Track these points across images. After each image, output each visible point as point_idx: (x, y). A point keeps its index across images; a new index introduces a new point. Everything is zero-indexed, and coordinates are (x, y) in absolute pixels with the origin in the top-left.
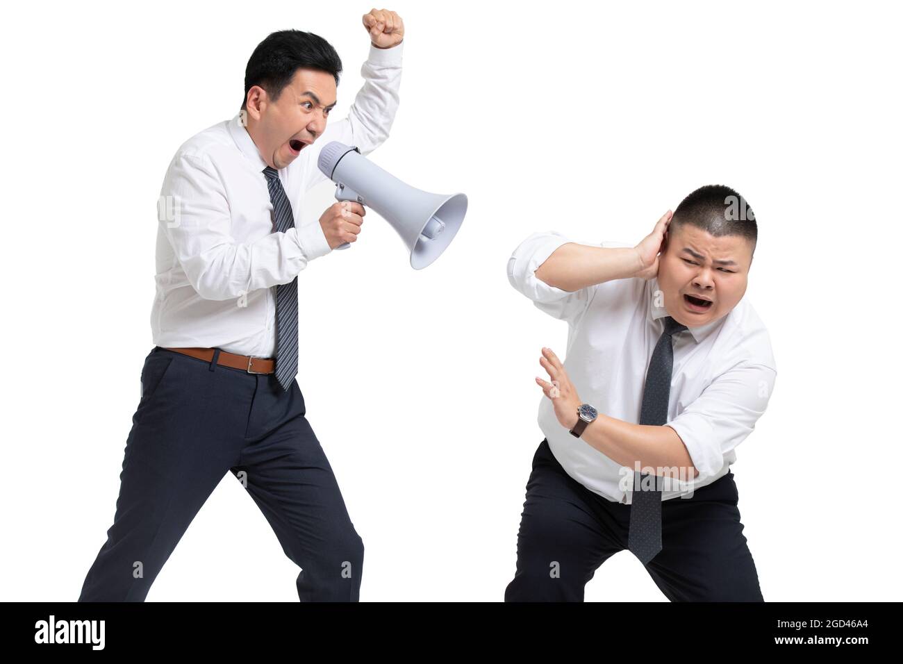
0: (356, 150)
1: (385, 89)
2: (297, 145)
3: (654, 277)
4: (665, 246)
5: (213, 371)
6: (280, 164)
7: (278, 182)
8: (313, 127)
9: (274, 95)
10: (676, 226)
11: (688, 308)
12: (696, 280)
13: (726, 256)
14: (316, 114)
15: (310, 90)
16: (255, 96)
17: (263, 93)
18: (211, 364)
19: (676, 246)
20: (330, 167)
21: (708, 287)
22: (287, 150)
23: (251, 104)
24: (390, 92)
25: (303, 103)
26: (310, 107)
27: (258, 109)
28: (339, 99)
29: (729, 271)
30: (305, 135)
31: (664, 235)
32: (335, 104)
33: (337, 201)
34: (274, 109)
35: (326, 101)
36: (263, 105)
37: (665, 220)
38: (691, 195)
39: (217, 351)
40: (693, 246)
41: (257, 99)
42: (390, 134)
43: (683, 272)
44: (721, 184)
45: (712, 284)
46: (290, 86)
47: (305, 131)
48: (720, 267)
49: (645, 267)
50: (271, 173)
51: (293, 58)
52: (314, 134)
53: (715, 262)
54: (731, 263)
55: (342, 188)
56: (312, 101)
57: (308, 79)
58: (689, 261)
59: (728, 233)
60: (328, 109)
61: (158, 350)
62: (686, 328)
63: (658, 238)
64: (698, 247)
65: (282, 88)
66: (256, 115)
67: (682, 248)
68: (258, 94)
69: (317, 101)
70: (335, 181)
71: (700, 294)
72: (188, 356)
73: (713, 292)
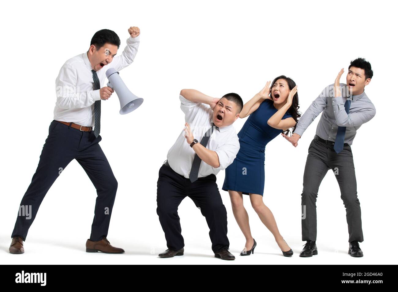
1: (133, 47)
2: (102, 65)
5: (69, 128)
6: (97, 70)
7: (96, 74)
8: (108, 60)
9: (98, 48)
12: (220, 110)
14: (109, 57)
15: (109, 50)
17: (95, 47)
18: (69, 126)
20: (109, 75)
22: (99, 66)
23: (91, 50)
24: (135, 48)
27: (92, 52)
29: (229, 110)
30: (105, 62)
32: (116, 54)
33: (107, 86)
34: (97, 53)
35: (113, 53)
36: (94, 51)
39: (71, 123)
41: (93, 49)
42: (134, 60)
43: (218, 108)
46: (103, 47)
47: (105, 61)
48: (227, 108)
50: (94, 72)
52: (107, 63)
53: (226, 106)
54: (230, 107)
55: (110, 82)
56: (109, 53)
57: (109, 47)
59: (231, 100)
60: (113, 56)
61: (54, 121)
65: (100, 47)
68: (93, 47)
70: (109, 80)
71: (220, 114)
72: (62, 124)
73: (223, 114)
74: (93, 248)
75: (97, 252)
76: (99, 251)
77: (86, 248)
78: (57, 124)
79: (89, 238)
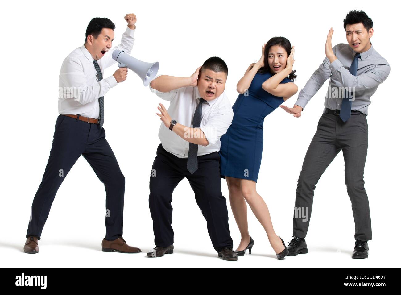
0: (124, 52)
2: (103, 52)
3: (196, 86)
4: (199, 76)
5: (77, 122)
6: (98, 58)
7: (98, 64)
8: (109, 46)
9: (96, 37)
10: (203, 69)
11: (207, 95)
12: (210, 86)
13: (220, 78)
14: (109, 42)
15: (107, 35)
16: (90, 38)
17: (92, 37)
18: (77, 119)
19: (203, 75)
20: (116, 57)
21: (214, 88)
22: (100, 54)
23: (89, 41)
25: (105, 39)
26: (107, 40)
27: (91, 42)
28: (115, 37)
29: (220, 83)
30: (106, 49)
31: (199, 73)
32: (114, 39)
33: (119, 68)
34: (96, 41)
35: (111, 38)
37: (200, 69)
38: (207, 60)
39: (79, 115)
40: (209, 76)
41: (90, 39)
43: (207, 84)
44: (216, 56)
45: (215, 87)
46: (101, 34)
47: (106, 47)
48: (218, 81)
49: (194, 83)
50: (95, 63)
51: (101, 25)
52: (109, 48)
53: (217, 80)
54: (221, 80)
55: (120, 63)
56: (108, 38)
57: (106, 31)
58: (208, 80)
59: (220, 71)
60: (112, 41)
61: (60, 115)
62: (206, 101)
63: (197, 74)
64: (210, 75)
65: (98, 35)
66: (90, 44)
67: (205, 76)
68: (91, 37)
69: (109, 38)
70: (118, 62)
71: (211, 90)
72: (69, 117)
73: (215, 90)
74: (109, 248)
75: (113, 251)
76: (115, 251)
77: (102, 247)
78: (64, 118)
79: (105, 238)
